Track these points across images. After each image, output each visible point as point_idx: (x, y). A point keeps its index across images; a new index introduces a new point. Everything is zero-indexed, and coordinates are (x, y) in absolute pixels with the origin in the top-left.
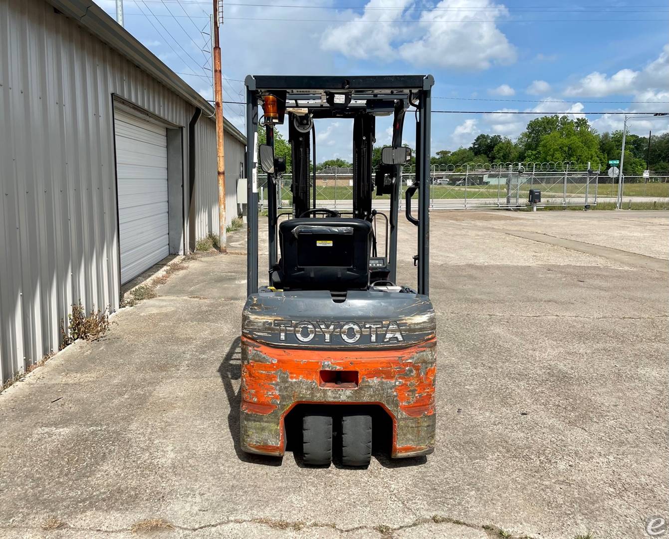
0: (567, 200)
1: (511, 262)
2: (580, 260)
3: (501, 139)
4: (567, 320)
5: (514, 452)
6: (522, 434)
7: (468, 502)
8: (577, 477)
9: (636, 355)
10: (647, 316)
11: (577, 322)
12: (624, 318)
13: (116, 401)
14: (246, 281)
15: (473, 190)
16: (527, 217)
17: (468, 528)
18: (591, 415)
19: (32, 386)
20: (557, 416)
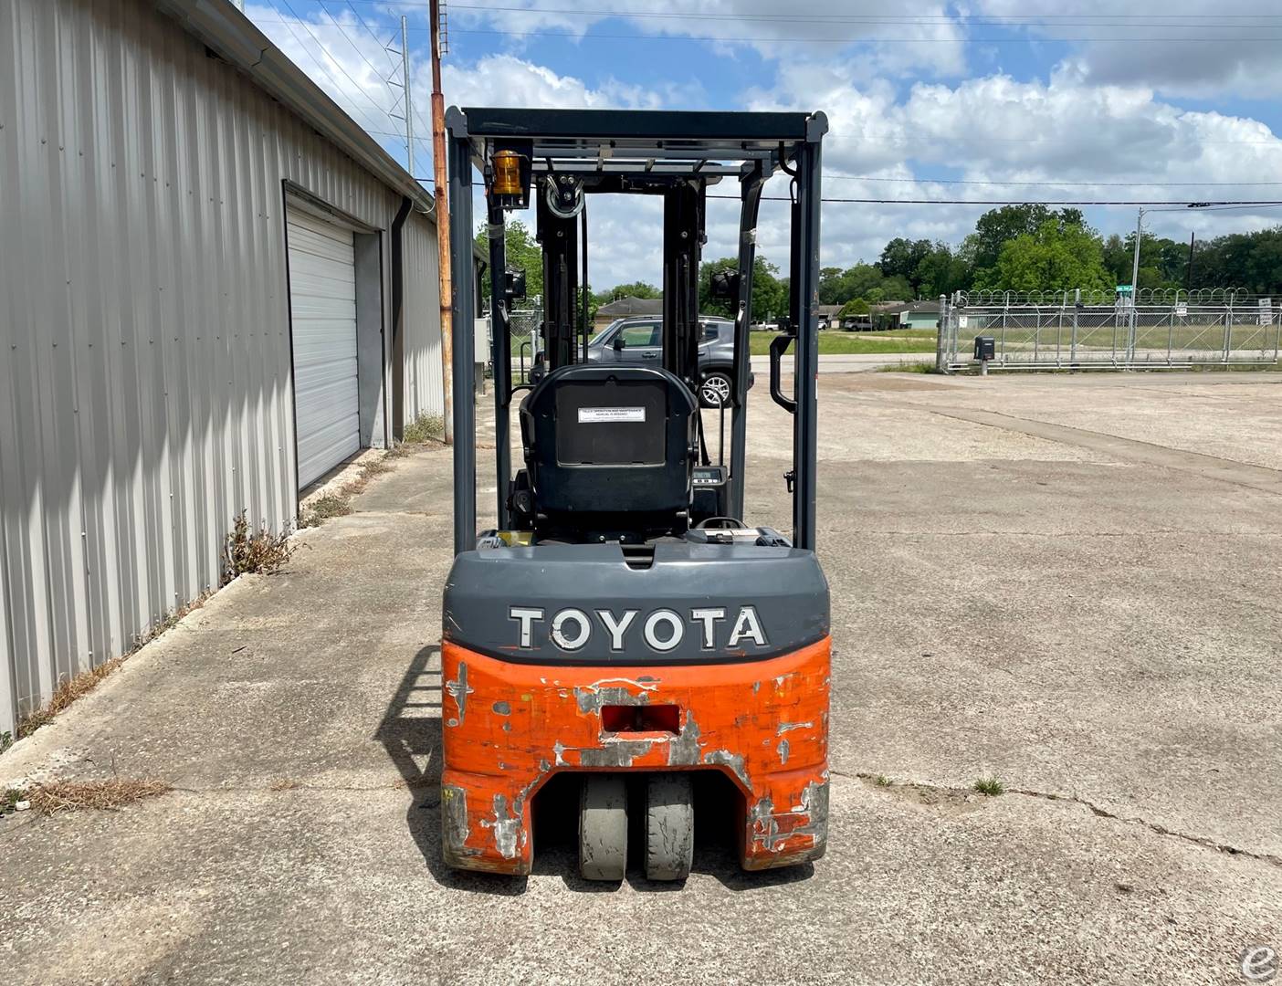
0: (1040, 356)
1: (934, 457)
2: (1047, 452)
3: (931, 246)
4: (1010, 539)
5: (906, 697)
6: (920, 679)
7: (840, 751)
8: (989, 723)
9: (1103, 582)
10: (1135, 531)
11: (1024, 541)
12: (1098, 534)
13: (330, 650)
14: (494, 490)
15: (880, 338)
16: (969, 385)
17: (838, 776)
18: (1022, 655)
19: (194, 633)
20: (972, 658)
